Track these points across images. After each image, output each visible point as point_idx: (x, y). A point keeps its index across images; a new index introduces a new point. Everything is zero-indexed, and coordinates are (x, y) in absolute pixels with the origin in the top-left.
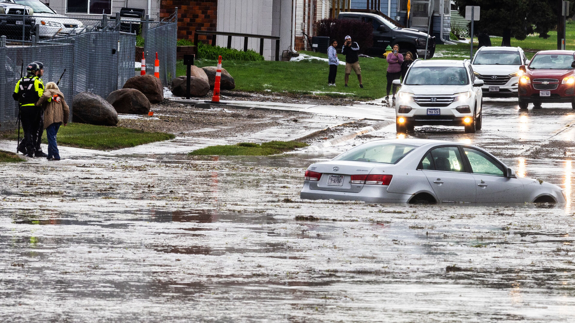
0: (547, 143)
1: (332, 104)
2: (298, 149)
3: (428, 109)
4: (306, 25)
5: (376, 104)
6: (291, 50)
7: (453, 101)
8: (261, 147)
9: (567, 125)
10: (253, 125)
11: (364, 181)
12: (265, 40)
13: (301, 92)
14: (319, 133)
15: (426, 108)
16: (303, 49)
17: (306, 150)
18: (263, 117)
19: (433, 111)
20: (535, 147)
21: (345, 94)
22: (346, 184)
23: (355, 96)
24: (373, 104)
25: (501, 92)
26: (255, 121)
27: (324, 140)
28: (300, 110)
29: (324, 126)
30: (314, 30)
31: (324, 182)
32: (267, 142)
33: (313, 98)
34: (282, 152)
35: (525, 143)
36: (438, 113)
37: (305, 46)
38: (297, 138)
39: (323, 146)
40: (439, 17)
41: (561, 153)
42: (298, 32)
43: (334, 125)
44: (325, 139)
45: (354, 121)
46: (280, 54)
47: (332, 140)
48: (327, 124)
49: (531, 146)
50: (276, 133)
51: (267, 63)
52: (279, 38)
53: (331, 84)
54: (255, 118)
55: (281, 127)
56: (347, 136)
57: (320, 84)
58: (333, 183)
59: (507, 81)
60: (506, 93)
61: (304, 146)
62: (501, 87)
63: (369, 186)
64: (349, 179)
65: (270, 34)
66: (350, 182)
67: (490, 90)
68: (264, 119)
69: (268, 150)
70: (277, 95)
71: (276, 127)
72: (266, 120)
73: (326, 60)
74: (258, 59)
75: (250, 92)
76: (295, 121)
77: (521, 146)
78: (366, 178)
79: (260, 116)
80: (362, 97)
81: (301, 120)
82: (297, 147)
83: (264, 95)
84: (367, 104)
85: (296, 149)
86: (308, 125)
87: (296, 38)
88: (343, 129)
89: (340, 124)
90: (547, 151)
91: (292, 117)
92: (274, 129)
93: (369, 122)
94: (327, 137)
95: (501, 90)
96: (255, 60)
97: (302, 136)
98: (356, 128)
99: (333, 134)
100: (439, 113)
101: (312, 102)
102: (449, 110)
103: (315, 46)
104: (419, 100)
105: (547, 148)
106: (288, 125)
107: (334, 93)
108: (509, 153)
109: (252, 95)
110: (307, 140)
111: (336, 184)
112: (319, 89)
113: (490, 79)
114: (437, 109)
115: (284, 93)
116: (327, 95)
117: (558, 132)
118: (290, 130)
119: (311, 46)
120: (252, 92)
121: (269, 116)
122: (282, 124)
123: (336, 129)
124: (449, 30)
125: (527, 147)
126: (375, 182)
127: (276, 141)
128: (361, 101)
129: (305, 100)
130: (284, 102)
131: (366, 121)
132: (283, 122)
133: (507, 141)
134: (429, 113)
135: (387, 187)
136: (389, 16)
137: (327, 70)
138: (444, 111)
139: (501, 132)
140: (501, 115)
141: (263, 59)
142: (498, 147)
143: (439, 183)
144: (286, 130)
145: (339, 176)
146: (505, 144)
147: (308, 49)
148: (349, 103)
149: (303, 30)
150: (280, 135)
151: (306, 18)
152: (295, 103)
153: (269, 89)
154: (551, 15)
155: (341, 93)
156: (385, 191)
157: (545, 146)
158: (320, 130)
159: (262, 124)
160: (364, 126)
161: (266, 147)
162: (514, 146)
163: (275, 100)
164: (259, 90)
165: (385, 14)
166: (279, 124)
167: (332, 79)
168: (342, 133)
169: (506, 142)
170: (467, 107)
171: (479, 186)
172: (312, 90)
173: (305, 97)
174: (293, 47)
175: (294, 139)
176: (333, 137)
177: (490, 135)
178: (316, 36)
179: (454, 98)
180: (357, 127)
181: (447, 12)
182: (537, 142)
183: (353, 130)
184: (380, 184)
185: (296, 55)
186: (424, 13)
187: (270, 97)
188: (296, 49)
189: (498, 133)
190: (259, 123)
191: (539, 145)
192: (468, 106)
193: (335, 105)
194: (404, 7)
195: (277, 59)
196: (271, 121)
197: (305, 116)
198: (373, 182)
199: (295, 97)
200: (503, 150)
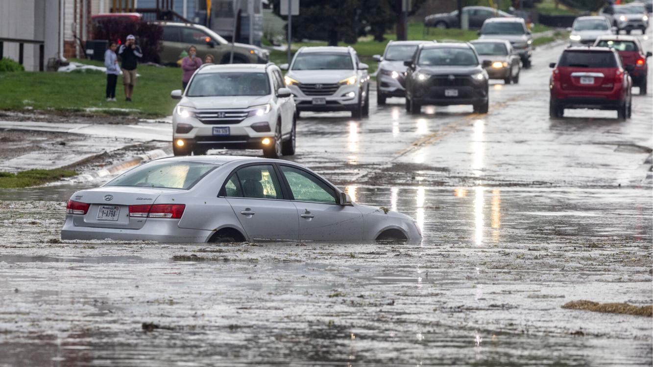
0: (390, 166)
1: (111, 123)
2: (65, 179)
3: (213, 128)
4: (78, 26)
5: (168, 123)
6: (59, 57)
7: (246, 116)
8: (17, 177)
9: (414, 143)
10: (7, 150)
11: (147, 214)
12: (26, 45)
13: (71, 109)
14: (93, 159)
15: (211, 126)
16: (74, 56)
17: (75, 180)
18: (20, 140)
19: (221, 130)
20: (374, 171)
21: (127, 110)
22: (122, 217)
23: (141, 113)
24: (164, 122)
25: (328, 105)
26: (11, 146)
27: (99, 168)
28: (70, 131)
29: (100, 149)
30: (88, 32)
31: (93, 216)
32: (25, 171)
33: (87, 117)
34: (44, 183)
35: (360, 166)
36: (226, 132)
37: (78, 53)
38: (64, 165)
39: (98, 175)
40: (248, 18)
41: (408, 179)
42: (68, 35)
43: (112, 149)
44: (102, 166)
45: (139, 143)
46: (46, 63)
47: (109, 167)
48: (103, 148)
49: (370, 170)
50: (37, 159)
51: (29, 74)
52: (43, 42)
53: (109, 99)
54: (11, 141)
55: (43, 152)
56: (130, 162)
57: (96, 99)
58: (105, 217)
59: (335, 91)
60: (333, 106)
61: (72, 175)
62: (329, 98)
63: (153, 221)
64: (127, 211)
65: (32, 38)
66: (129, 216)
67: (314, 103)
68: (22, 143)
69: (26, 180)
70: (41, 114)
71: (37, 152)
72: (25, 144)
73: (104, 69)
74: (17, 69)
75: (6, 110)
76: (63, 144)
77: (356, 171)
78: (150, 209)
79: (17, 139)
80: (149, 114)
81: (71, 143)
82: (63, 176)
83: (23, 113)
84: (156, 122)
85: (62, 178)
86: (79, 149)
87: (65, 43)
88: (124, 154)
89: (120, 148)
90: (391, 175)
91: (59, 140)
92: (34, 155)
93: (159, 144)
94: (104, 163)
95: (328, 102)
96: (12, 70)
97: (71, 163)
98: (141, 152)
99: (111, 160)
100: (228, 133)
101: (85, 121)
102: (242, 128)
103: (90, 52)
104: (201, 115)
105: (390, 173)
106: (53, 150)
107: (114, 109)
108: (341, 179)
109: (8, 113)
110: (77, 168)
111: (110, 218)
112: (95, 105)
113: (314, 88)
114: (225, 127)
115: (50, 111)
116: (105, 112)
117: (402, 152)
118: (56, 155)
119: (85, 52)
120: (9, 110)
121: (28, 138)
122: (45, 149)
123: (115, 154)
124: (261, 34)
125: (363, 172)
126: (162, 214)
127: (36, 170)
128: (148, 119)
129: (77, 119)
130: (50, 122)
131: (154, 143)
132: (46, 146)
133: (338, 165)
134: (215, 133)
135: (178, 222)
136: (185, 16)
137: (105, 82)
138: (235, 129)
139: (329, 154)
140: (328, 133)
141: (23, 69)
142: (326, 172)
143: (249, 214)
144: (50, 155)
145: (113, 207)
146: (335, 168)
147: (81, 57)
148: (133, 122)
149: (74, 32)
150: (43, 162)
151: (78, 16)
152: (63, 122)
153: (30, 105)
154: (388, 12)
155: (123, 110)
156: (175, 226)
157: (387, 170)
158: (95, 154)
159: (19, 148)
160: (152, 149)
161: (24, 176)
162: (347, 171)
163: (37, 120)
164: (18, 108)
165: (180, 14)
166: (41, 148)
167: (111, 91)
168: (123, 159)
169: (336, 165)
170: (266, 124)
171: (302, 217)
172: (85, 107)
173: (76, 115)
174: (62, 54)
175: (60, 166)
176: (111, 163)
177: (316, 158)
178: (91, 40)
179: (248, 112)
180: (143, 150)
181: (257, 11)
182: (377, 164)
183: (137, 154)
184: (168, 217)
185: (66, 64)
186: (229, 13)
187: (32, 115)
188: (65, 56)
189: (326, 155)
190: (15, 147)
191: (380, 169)
192: (267, 122)
193: (115, 124)
194: (203, 6)
195: (41, 69)
196: (31, 145)
197: (75, 137)
198: (159, 214)
199: (65, 116)
200: (333, 176)
